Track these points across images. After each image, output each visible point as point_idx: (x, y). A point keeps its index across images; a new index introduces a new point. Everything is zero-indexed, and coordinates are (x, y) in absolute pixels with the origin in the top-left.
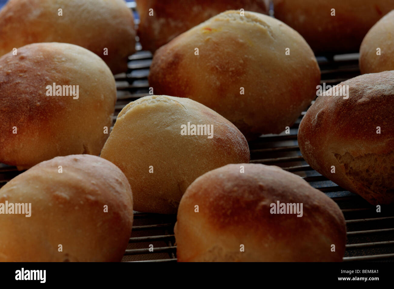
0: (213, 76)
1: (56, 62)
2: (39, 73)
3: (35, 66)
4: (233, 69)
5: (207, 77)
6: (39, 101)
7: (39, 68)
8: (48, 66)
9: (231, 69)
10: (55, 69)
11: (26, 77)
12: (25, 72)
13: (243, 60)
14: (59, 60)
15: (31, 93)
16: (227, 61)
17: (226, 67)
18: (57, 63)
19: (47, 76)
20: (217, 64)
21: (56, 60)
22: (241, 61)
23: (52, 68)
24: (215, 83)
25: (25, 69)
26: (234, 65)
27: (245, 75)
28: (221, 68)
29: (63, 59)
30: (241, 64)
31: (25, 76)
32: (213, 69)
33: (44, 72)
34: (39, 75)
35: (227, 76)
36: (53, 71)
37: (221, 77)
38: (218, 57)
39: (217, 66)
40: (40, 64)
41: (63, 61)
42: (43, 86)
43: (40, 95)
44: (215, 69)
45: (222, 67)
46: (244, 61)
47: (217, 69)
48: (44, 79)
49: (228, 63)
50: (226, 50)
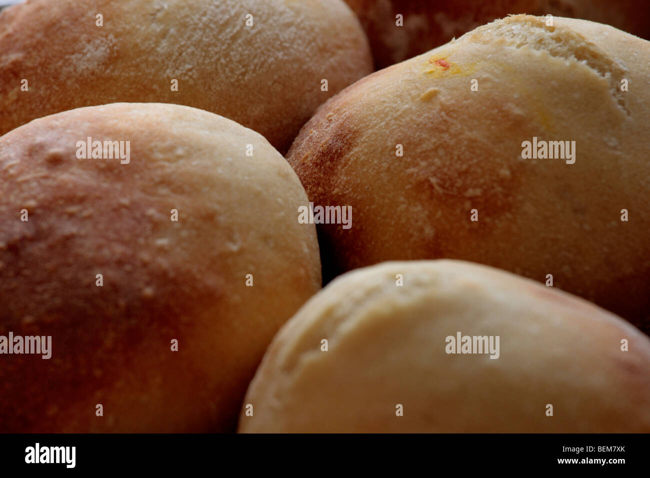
0: (419, 208)
1: (162, 163)
2: (125, 201)
3: (105, 182)
4: (478, 192)
5: (403, 207)
6: (148, 284)
7: (119, 186)
8: (142, 178)
9: (470, 192)
10: (165, 182)
11: (90, 217)
12: (82, 200)
13: (510, 168)
14: (169, 156)
15: (120, 263)
16: (465, 167)
17: (459, 183)
18: (166, 164)
19: (151, 205)
20: (435, 175)
21: (160, 156)
22: (505, 172)
23: (157, 179)
24: (421, 230)
25: (80, 194)
26: (482, 181)
27: (509, 215)
28: (442, 186)
29: (180, 152)
30: (502, 181)
31: (86, 213)
32: (422, 186)
33: (138, 195)
34: (125, 207)
35: (458, 211)
36: (164, 191)
37: (439, 214)
38: (441, 152)
39: (433, 180)
40: (116, 171)
41: (180, 157)
42: (146, 238)
43: (145, 265)
44: (426, 186)
45: (447, 185)
46: (513, 173)
47: (431, 187)
48: (143, 216)
49: (466, 172)
50: (468, 134)
